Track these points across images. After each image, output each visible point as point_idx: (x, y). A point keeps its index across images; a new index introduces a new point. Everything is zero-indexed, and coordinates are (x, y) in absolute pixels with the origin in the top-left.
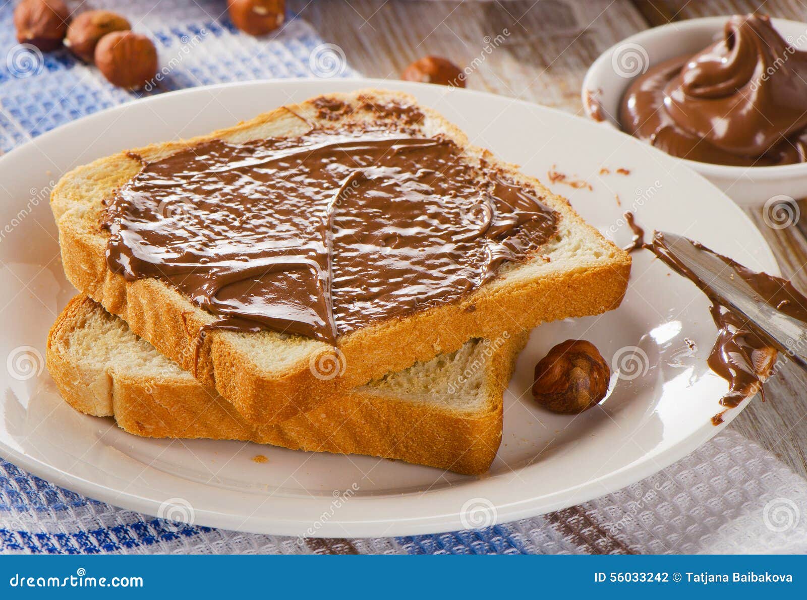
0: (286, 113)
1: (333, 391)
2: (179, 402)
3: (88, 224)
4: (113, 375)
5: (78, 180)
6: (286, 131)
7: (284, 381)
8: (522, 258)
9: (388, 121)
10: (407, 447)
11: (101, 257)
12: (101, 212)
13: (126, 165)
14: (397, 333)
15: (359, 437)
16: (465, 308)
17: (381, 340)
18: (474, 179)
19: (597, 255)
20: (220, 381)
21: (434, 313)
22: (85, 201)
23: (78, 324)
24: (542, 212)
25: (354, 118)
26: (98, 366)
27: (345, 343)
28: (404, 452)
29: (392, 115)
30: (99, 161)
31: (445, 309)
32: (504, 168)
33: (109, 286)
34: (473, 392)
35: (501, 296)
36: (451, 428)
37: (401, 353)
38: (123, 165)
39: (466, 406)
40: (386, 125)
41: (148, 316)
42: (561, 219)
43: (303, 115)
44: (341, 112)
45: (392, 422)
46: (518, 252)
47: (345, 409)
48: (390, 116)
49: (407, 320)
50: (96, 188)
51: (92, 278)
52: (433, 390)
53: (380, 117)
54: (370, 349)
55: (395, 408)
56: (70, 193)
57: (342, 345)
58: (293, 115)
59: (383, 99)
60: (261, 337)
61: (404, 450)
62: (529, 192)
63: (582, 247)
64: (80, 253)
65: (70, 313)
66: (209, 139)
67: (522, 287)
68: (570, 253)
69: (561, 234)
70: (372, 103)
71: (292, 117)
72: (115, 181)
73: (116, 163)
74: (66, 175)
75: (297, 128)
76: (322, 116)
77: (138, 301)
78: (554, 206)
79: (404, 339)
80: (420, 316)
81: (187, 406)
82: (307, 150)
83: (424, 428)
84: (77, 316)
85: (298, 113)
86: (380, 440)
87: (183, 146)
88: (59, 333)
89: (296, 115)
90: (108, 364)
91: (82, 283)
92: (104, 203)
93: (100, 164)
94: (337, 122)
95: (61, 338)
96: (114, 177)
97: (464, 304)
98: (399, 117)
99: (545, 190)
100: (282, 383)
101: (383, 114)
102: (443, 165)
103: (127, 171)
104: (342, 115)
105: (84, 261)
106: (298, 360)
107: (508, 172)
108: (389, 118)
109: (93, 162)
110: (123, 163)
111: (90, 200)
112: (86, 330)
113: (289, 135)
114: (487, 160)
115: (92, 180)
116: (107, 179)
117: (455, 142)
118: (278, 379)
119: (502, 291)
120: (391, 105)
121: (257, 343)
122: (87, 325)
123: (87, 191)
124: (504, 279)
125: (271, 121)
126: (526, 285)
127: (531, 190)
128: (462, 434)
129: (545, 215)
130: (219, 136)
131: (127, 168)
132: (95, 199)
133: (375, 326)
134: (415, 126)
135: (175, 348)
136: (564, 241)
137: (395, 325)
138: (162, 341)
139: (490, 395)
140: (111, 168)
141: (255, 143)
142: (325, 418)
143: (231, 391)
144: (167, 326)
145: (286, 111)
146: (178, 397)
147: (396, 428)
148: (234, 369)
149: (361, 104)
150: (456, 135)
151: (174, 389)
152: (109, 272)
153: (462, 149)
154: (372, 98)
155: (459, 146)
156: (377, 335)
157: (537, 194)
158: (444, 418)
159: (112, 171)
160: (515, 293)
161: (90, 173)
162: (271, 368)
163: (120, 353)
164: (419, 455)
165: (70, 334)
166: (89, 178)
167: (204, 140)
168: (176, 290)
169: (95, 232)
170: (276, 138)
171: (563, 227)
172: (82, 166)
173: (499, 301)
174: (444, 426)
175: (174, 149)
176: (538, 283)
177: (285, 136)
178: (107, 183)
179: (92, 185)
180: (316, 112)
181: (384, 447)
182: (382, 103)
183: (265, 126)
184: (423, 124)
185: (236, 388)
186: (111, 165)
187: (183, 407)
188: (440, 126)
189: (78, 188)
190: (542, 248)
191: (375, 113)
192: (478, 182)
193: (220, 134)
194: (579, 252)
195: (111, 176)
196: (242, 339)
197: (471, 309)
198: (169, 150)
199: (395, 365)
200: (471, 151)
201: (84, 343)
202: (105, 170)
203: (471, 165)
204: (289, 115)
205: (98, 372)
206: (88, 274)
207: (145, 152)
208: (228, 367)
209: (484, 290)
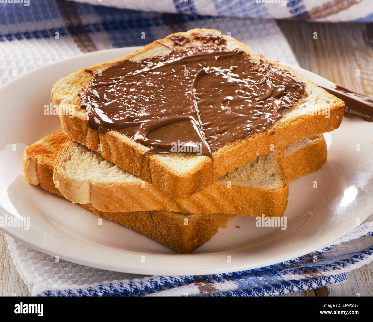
0: (158, 44)
1: (211, 180)
2: (126, 194)
3: (74, 106)
4: (92, 182)
5: (63, 85)
6: (160, 53)
7: (190, 177)
8: (292, 106)
9: (209, 44)
10: (242, 208)
11: (84, 122)
12: (79, 100)
13: (85, 75)
14: (239, 148)
15: (218, 204)
16: (270, 133)
17: (232, 152)
18: (258, 69)
19: (328, 102)
20: (155, 180)
21: (256, 137)
22: (69, 95)
23: (68, 158)
24: (297, 83)
25: (191, 44)
26: (83, 179)
27: (216, 155)
28: (241, 211)
29: (210, 41)
30: (71, 75)
31: (261, 134)
32: (272, 63)
33: (89, 136)
34: (272, 178)
35: (286, 126)
36: (265, 197)
37: (241, 158)
38: (83, 76)
39: (271, 186)
40: (208, 46)
41: (113, 149)
42: (306, 86)
43: (166, 45)
44: (185, 41)
45: (235, 196)
46: (289, 104)
47: (211, 191)
48: (209, 42)
49: (243, 142)
50: (73, 88)
51: (79, 133)
52: (252, 179)
53: (204, 43)
54: (227, 157)
55: (236, 189)
56: (61, 92)
57: (214, 156)
58: (161, 45)
59: (204, 34)
60: (173, 156)
61: (241, 209)
62: (287, 74)
63: (319, 99)
64: (72, 121)
65: (62, 153)
66: (124, 60)
67: (295, 121)
68: (314, 102)
69: (307, 93)
70: (199, 36)
71: (161, 46)
72: (81, 84)
73: (80, 75)
74: (57, 83)
75: (164, 51)
76: (176, 44)
77: (106, 142)
78: (301, 80)
79: (243, 151)
80: (249, 139)
81: (131, 195)
82: (173, 62)
83: (251, 198)
84: (66, 154)
85: (163, 44)
86: (229, 206)
87: (111, 64)
88: (60, 163)
89: (163, 45)
90: (88, 178)
91: (74, 136)
92: (79, 95)
93: (72, 76)
94: (184, 47)
95: (61, 166)
96: (80, 82)
97: (269, 131)
98: (214, 42)
99: (295, 72)
100: (189, 178)
101: (205, 41)
102: (242, 63)
103: (86, 78)
104: (185, 43)
105: (75, 125)
106: (194, 165)
107: (274, 65)
108: (209, 43)
109: (69, 76)
110: (84, 75)
111: (71, 94)
112: (72, 161)
113: (162, 55)
114: (262, 59)
115: (70, 84)
116: (77, 83)
117: (245, 52)
118: (187, 176)
119: (286, 124)
120: (209, 37)
121: (172, 159)
122: (72, 158)
123: (69, 90)
124: (286, 117)
125: (152, 48)
126: (297, 120)
127: (288, 73)
128: (271, 200)
129: (298, 84)
130: (128, 58)
131: (86, 77)
132: (74, 94)
133: (228, 146)
134: (223, 46)
135: (128, 164)
136: (310, 96)
137: (238, 144)
138: (121, 162)
139: (281, 180)
140: (78, 78)
141: (146, 60)
142: (201, 197)
143: (161, 184)
144: (124, 154)
145: (158, 43)
146: (126, 191)
147: (237, 199)
148: (163, 173)
149: (193, 37)
150: (245, 48)
151: (124, 187)
152: (89, 130)
153: (249, 55)
154: (198, 34)
155: (248, 54)
156: (230, 150)
157: (291, 74)
158: (262, 192)
159: (79, 79)
160: (292, 124)
161: (68, 81)
162: (182, 171)
163: (92, 171)
164: (248, 211)
165: (65, 163)
166: (68, 83)
167: (120, 60)
168: (126, 136)
169: (79, 110)
170: (156, 57)
171: (307, 90)
172: (64, 78)
173: (285, 129)
174: (262, 197)
175: (107, 66)
176: (302, 118)
177: (160, 56)
178: (77, 85)
179: (71, 87)
180: (172, 43)
181: (230, 209)
182: (204, 36)
183: (149, 51)
184: (226, 45)
185: (164, 182)
186: (78, 76)
187: (129, 196)
188: (235, 45)
189: (64, 89)
190: (299, 100)
191: (201, 41)
192: (261, 71)
193: (128, 57)
194: (318, 101)
195: (79, 82)
196: (164, 157)
197: (273, 133)
198: (105, 67)
199: (239, 165)
200: (254, 56)
201: (73, 167)
202: (75, 79)
203: (255, 63)
204: (160, 45)
205: (84, 182)
206: (78, 131)
207: (93, 68)
208: (159, 172)
209: (277, 123)
